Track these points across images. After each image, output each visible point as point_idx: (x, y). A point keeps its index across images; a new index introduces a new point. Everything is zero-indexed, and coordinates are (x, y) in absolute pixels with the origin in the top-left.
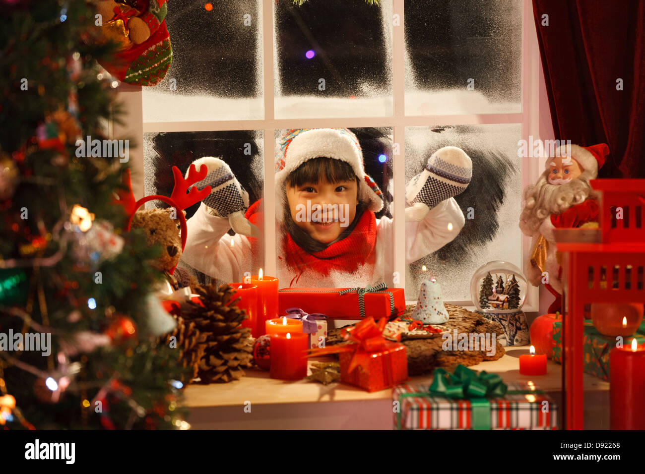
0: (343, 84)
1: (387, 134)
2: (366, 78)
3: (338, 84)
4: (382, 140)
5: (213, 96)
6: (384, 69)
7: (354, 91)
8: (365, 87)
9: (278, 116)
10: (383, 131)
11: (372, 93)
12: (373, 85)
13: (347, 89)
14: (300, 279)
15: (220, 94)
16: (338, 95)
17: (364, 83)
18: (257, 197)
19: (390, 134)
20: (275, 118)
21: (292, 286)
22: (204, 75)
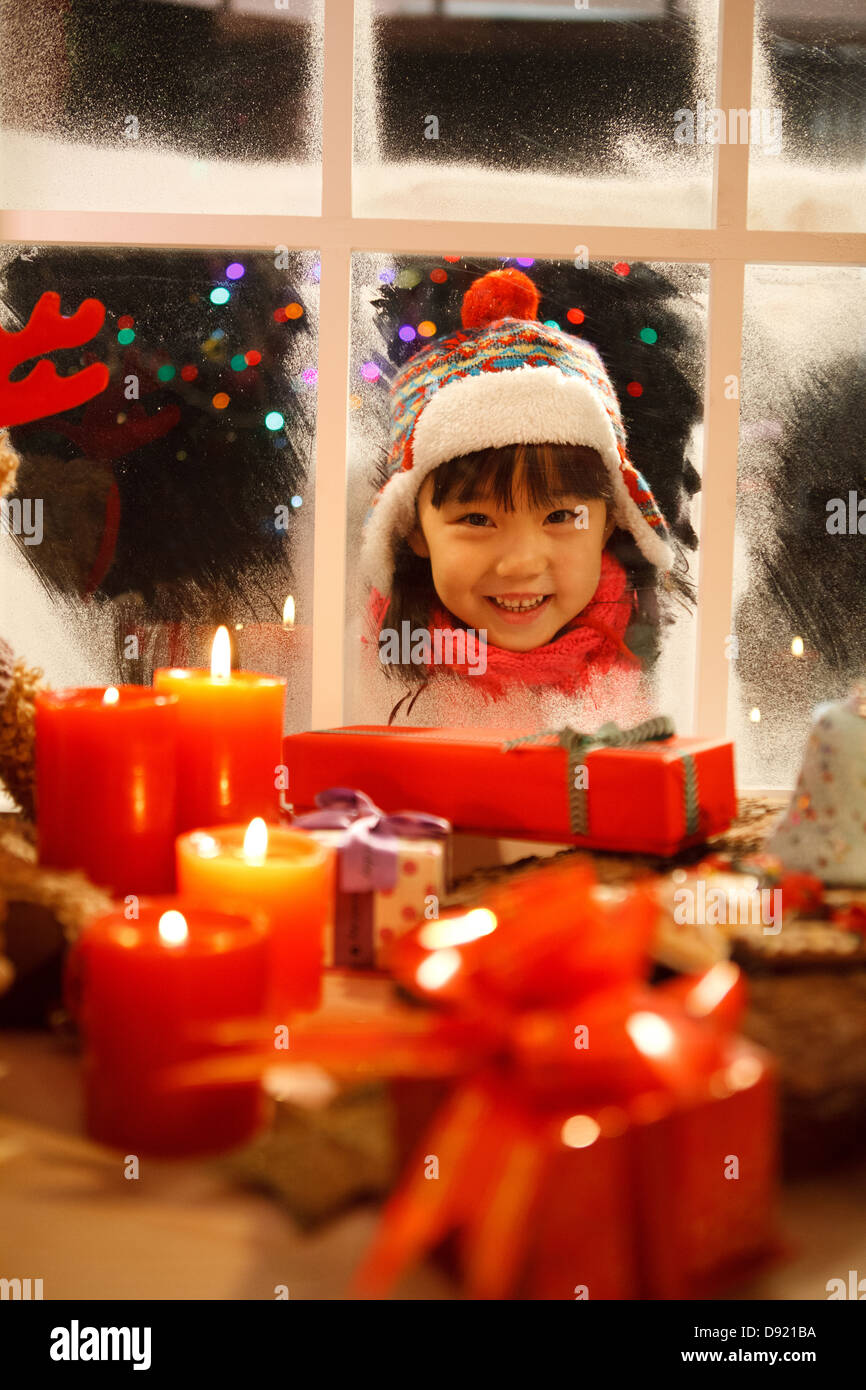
0: (567, 134)
1: (690, 289)
2: (635, 120)
3: (549, 132)
4: (674, 305)
5: (178, 150)
6: (692, 94)
7: (598, 155)
8: (632, 146)
9: (361, 207)
10: (678, 279)
11: (651, 164)
12: (654, 142)
13: (578, 149)
14: (418, 703)
15: (200, 146)
16: (549, 167)
17: (627, 132)
18: (300, 457)
19: (698, 289)
20: (355, 215)
21: (395, 723)
22: (154, 87)
